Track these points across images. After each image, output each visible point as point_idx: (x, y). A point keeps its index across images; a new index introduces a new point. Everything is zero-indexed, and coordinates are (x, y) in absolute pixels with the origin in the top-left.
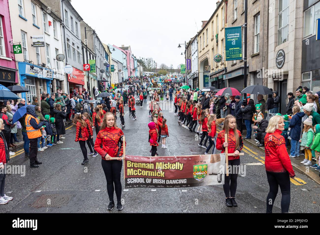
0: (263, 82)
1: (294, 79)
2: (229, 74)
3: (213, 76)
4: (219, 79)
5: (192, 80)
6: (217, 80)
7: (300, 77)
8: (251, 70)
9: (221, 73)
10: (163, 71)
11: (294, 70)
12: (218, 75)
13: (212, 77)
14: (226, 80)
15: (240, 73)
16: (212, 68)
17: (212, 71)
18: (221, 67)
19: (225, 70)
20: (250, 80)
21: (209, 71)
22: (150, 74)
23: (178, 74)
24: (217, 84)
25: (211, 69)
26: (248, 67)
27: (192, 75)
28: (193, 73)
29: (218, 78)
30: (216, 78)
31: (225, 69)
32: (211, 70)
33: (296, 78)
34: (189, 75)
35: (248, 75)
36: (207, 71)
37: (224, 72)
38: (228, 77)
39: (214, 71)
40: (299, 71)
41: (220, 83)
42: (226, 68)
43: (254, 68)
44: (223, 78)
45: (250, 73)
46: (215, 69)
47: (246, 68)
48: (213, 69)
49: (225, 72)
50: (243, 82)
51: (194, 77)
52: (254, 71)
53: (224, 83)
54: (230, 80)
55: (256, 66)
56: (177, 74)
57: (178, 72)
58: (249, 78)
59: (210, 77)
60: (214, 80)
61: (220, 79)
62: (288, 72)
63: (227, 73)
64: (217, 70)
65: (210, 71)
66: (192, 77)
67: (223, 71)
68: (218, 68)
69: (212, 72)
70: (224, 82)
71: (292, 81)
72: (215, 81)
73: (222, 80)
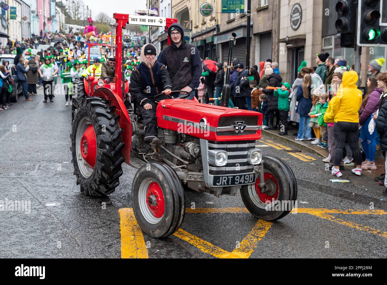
0: (272, 49)
1: (313, 45)
2: (223, 36)
3: (198, 39)
4: (207, 42)
5: (160, 44)
6: (203, 44)
7: (320, 43)
8: (256, 30)
9: (211, 34)
10: (103, 25)
11: (313, 33)
12: (204, 37)
13: (196, 40)
14: (218, 44)
15: (240, 34)
16: (196, 24)
17: (196, 30)
18: (210, 24)
19: (216, 30)
20: (255, 45)
21: (190, 28)
22: (78, 29)
23: (129, 33)
24: (204, 51)
25: (194, 26)
26: (252, 26)
27: (160, 34)
28: (162, 32)
29: (205, 41)
30: (201, 41)
31: (216, 27)
32: (193, 29)
33: (315, 44)
34: (154, 35)
35: (251, 38)
36: (187, 29)
37: (215, 33)
38: (221, 40)
39: (199, 30)
40: (319, 35)
41: (209, 49)
42: (218, 26)
43: (260, 28)
44: (213, 42)
45: (255, 35)
46: (200, 26)
47: (249, 27)
48: (197, 27)
49: (217, 32)
50: (244, 48)
51: (162, 39)
52: (260, 32)
53: (215, 50)
54: (225, 45)
55: (264, 24)
56: (127, 32)
57: (130, 30)
58: (253, 42)
59: (191, 40)
60: (199, 44)
61: (209, 43)
62: (305, 35)
63: (219, 34)
64: (204, 28)
65: (191, 30)
66: (160, 39)
67: (213, 30)
68: (205, 25)
69: (194, 31)
70: (215, 48)
71: (311, 47)
72: (201, 45)
73: (212, 45)
